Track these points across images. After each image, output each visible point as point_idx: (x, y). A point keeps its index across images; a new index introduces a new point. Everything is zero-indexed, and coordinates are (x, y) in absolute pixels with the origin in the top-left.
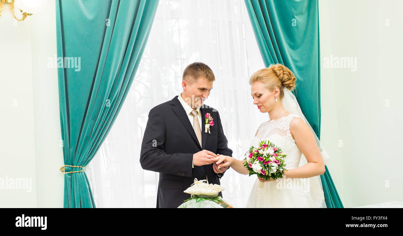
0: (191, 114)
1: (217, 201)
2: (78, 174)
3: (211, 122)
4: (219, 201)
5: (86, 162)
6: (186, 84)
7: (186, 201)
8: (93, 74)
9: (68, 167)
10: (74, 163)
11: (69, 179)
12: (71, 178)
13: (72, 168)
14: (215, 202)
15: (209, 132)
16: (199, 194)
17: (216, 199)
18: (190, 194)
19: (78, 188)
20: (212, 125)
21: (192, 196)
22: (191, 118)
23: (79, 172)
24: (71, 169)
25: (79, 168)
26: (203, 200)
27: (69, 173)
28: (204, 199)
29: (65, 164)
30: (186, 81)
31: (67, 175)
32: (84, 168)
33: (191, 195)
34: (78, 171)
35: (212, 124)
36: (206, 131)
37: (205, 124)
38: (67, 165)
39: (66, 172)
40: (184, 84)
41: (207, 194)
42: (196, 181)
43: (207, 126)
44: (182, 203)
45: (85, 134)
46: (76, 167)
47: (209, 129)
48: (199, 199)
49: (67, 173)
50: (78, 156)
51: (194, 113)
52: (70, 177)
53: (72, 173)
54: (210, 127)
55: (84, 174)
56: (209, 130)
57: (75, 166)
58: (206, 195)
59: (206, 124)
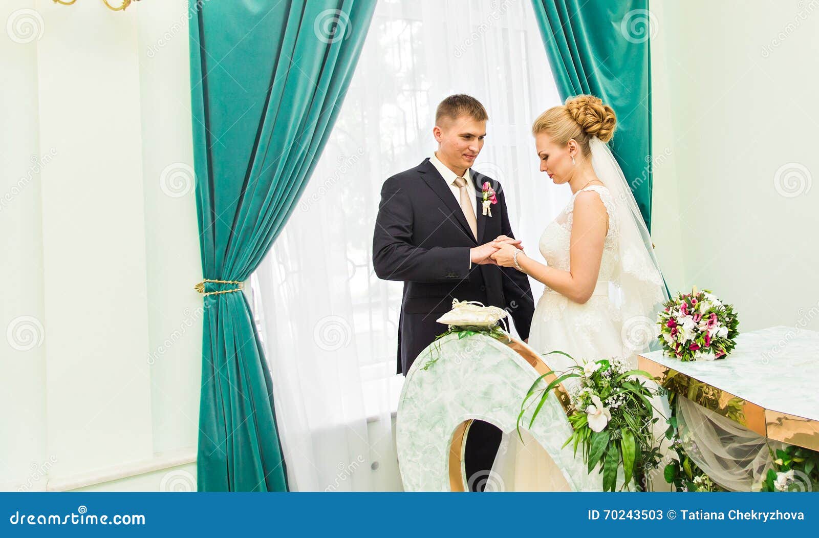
0: (455, 183)
1: (495, 335)
2: (231, 295)
3: (493, 198)
4: (499, 335)
5: (245, 275)
6: (440, 131)
7: (440, 338)
8: (261, 112)
9: (211, 283)
10: (223, 278)
11: (213, 304)
12: (217, 303)
13: (219, 285)
14: (493, 337)
15: (490, 215)
16: (464, 324)
17: (493, 333)
18: (448, 325)
19: (230, 321)
20: (495, 202)
21: (451, 329)
22: (455, 190)
23: (232, 293)
24: (216, 286)
25: (233, 284)
26: (471, 335)
27: (212, 293)
28: (473, 333)
29: (205, 277)
30: (440, 127)
31: (209, 299)
32: (241, 284)
33: (449, 327)
34: (231, 291)
35: (494, 200)
36: (485, 213)
37: (483, 201)
38: (209, 280)
39: (206, 292)
40: (438, 133)
41: (477, 324)
42: (455, 302)
43: (486, 205)
44: (433, 341)
45: (244, 222)
46: (226, 283)
47: (489, 209)
48: (463, 334)
49: (208, 294)
50: (229, 263)
51: (461, 182)
52: (215, 301)
53: (218, 295)
54: (491, 205)
55: (241, 295)
56: (489, 211)
57: (224, 282)
58: (476, 326)
59: (485, 201)
